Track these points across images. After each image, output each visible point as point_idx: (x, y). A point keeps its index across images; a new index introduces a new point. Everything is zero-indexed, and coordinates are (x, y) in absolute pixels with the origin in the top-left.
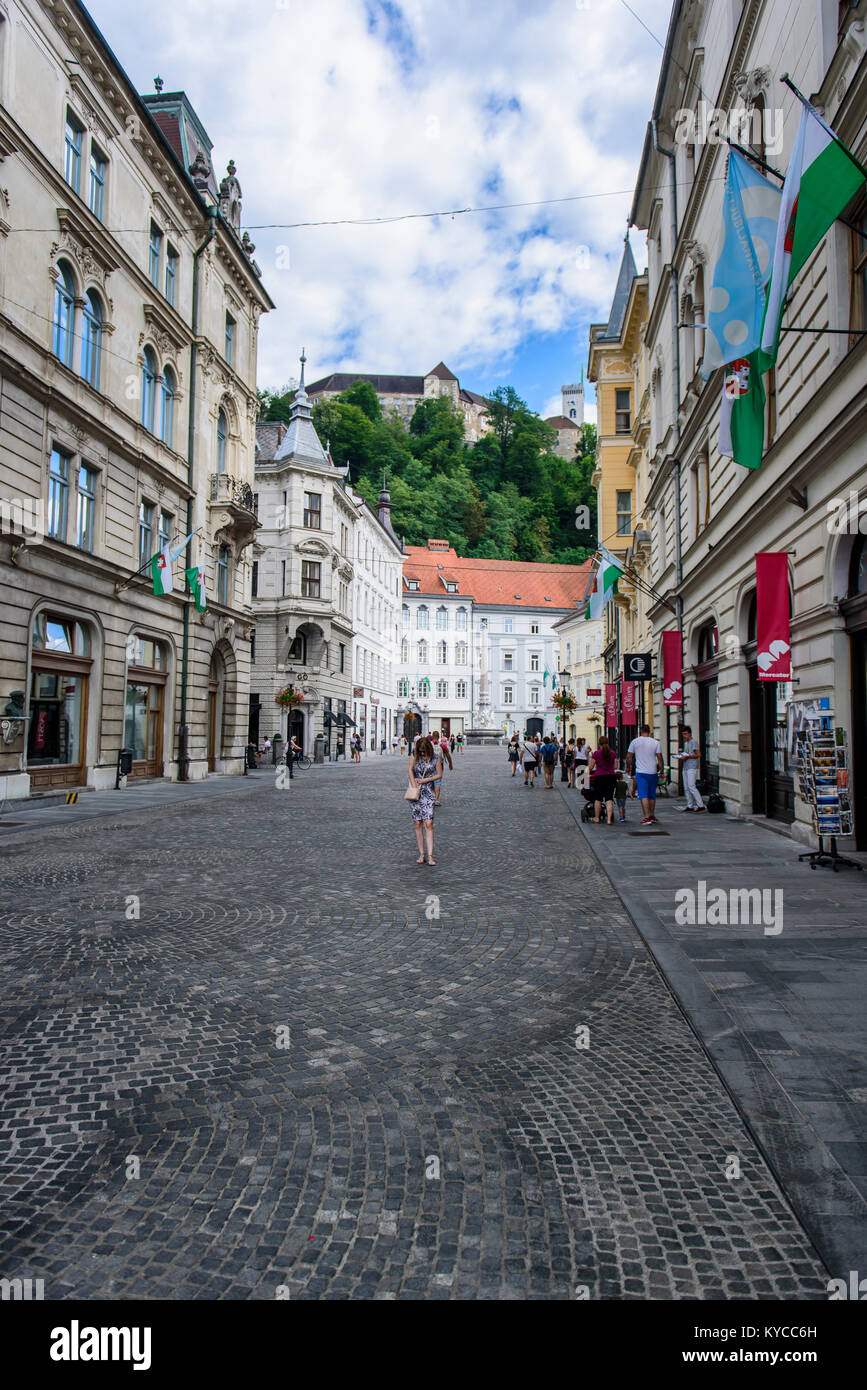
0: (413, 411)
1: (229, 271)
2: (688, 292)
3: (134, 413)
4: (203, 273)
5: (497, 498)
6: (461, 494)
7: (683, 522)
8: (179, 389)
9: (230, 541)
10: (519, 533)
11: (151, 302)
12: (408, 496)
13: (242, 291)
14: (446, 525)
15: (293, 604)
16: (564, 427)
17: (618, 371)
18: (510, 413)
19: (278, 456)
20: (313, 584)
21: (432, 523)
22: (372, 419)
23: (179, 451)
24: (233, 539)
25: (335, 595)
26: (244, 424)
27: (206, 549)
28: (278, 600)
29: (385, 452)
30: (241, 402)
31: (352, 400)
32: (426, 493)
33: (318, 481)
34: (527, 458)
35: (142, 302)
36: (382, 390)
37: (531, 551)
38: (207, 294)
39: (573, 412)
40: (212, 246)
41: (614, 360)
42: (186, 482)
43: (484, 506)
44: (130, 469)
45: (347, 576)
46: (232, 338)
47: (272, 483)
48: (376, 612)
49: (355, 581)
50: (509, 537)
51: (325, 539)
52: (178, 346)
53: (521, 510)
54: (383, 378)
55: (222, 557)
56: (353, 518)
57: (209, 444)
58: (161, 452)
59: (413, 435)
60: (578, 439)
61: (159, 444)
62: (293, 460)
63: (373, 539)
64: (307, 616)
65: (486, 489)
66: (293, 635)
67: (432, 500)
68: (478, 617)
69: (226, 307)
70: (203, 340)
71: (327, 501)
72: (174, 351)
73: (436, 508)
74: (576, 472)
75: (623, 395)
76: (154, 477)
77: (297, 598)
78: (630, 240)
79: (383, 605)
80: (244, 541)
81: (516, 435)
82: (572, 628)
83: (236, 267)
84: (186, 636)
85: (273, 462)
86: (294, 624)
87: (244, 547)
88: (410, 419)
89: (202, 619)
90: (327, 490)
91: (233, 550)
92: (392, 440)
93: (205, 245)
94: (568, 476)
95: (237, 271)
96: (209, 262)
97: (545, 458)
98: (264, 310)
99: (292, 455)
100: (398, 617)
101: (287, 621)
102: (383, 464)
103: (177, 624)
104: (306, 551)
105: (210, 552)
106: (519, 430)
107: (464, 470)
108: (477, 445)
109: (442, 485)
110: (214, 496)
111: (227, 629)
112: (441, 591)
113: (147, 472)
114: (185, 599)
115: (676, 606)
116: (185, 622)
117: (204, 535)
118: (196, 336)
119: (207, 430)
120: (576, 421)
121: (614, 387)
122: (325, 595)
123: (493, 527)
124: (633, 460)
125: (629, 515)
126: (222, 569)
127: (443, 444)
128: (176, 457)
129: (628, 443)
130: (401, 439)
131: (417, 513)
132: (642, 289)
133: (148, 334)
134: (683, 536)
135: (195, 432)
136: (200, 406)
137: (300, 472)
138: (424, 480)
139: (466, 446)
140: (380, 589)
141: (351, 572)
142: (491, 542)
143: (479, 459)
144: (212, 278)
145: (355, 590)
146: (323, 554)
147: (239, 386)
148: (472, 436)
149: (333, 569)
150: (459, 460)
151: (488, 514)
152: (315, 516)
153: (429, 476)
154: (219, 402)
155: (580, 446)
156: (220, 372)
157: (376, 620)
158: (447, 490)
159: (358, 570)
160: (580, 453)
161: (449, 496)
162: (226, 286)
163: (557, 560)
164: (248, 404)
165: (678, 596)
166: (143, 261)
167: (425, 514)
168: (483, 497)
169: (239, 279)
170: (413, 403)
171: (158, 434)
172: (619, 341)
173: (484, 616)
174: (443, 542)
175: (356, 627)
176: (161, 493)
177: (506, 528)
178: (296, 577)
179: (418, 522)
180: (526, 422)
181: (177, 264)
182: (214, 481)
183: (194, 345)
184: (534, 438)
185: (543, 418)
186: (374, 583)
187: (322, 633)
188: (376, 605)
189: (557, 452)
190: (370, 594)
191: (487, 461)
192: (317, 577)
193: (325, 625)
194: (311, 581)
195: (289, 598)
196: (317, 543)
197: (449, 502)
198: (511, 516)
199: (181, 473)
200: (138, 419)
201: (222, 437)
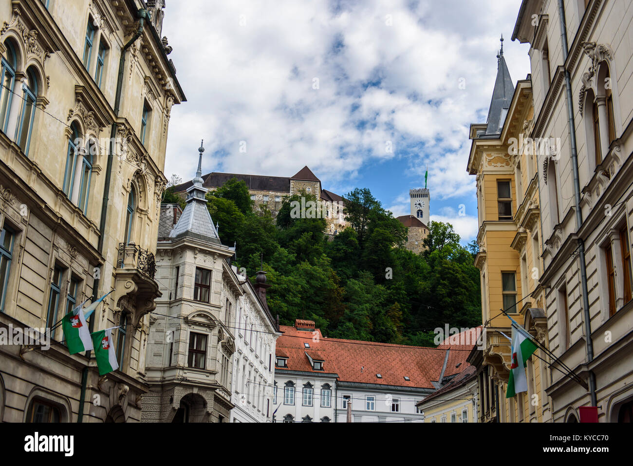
0: (280, 207)
1: (149, 66)
2: (588, 87)
3: (57, 181)
4: (128, 64)
5: (356, 285)
6: (323, 280)
7: (592, 297)
8: (98, 163)
9: (131, 309)
10: (374, 316)
11: (82, 84)
12: (275, 280)
13: (159, 84)
14: (308, 307)
15: (179, 373)
16: (413, 225)
17: (499, 164)
18: (366, 211)
19: (173, 234)
20: (199, 355)
21: (296, 305)
22: (244, 212)
23: (92, 219)
24: (134, 306)
25: (218, 368)
26: (151, 201)
27: (108, 315)
28: (164, 370)
29: (255, 241)
30: (150, 180)
31: (226, 195)
32: (291, 278)
33: (209, 259)
34: (382, 250)
35: (75, 83)
36: (253, 188)
37: (386, 335)
38: (130, 83)
39: (420, 213)
40: (138, 43)
41: (494, 155)
42: (96, 247)
43: (343, 291)
44: (47, 232)
45: (229, 349)
46: (147, 123)
47: (166, 258)
48: (252, 385)
49: (236, 354)
50: (367, 321)
51: (214, 312)
52: (101, 125)
53: (377, 296)
54: (254, 178)
55: (122, 323)
56: (237, 295)
57: (120, 216)
58: (76, 219)
59: (279, 227)
60: (425, 236)
61: (76, 211)
62: (188, 238)
63: (252, 315)
64: (192, 387)
65: (345, 276)
66: (176, 405)
67: (296, 284)
68: (340, 394)
69: (144, 95)
70: (123, 121)
71: (217, 277)
72: (97, 129)
73: (300, 292)
74: (425, 264)
75: (504, 185)
76: (68, 242)
77: (183, 369)
78: (504, 55)
79: (258, 379)
80: (143, 309)
81: (371, 231)
82: (437, 406)
83: (156, 62)
84: (82, 402)
85: (169, 239)
86: (179, 394)
87: (142, 315)
88: (277, 213)
89: (99, 384)
90: (217, 267)
91: (133, 317)
92: (262, 231)
93: (133, 41)
94: (418, 267)
95: (156, 66)
96: (134, 56)
97: (397, 250)
98: (176, 102)
99: (187, 233)
100: (270, 390)
101: (173, 390)
102: (252, 251)
103: (74, 388)
104: (196, 323)
105: (112, 319)
106: (374, 225)
107: (325, 259)
108: (337, 237)
109: (306, 272)
110: (120, 264)
111: (122, 396)
112: (308, 368)
113: (63, 237)
114: (85, 363)
115: (589, 382)
116: (82, 387)
117: (108, 300)
118: (117, 118)
119: (119, 202)
120: (423, 220)
121: (495, 178)
122: (210, 366)
123: (352, 311)
124: (519, 243)
125: (514, 296)
126: (121, 335)
127: (307, 235)
128: (89, 225)
129: (510, 229)
130: (270, 230)
131: (283, 296)
132: (525, 92)
133: (76, 111)
134: (593, 311)
135: (109, 203)
136: (115, 180)
137: (193, 249)
138: (290, 266)
139: (327, 238)
140: (256, 364)
141: (233, 346)
142: (350, 325)
143: (338, 250)
144: (135, 69)
145: (235, 363)
146: (211, 327)
147: (151, 164)
148: (332, 230)
149: (218, 341)
150: (322, 250)
151: (346, 299)
152: (204, 290)
153: (294, 263)
154: (132, 178)
155: (427, 242)
156: (135, 152)
157: (251, 392)
158: (310, 276)
159: (239, 344)
160: (427, 248)
161: (312, 281)
162: (146, 78)
163: (410, 343)
164: (156, 182)
165: (591, 371)
166: (79, 48)
167: (290, 297)
168: (342, 284)
169: (157, 74)
170: (280, 200)
171: (75, 201)
172: (500, 139)
173: (347, 393)
174: (309, 322)
175: (234, 399)
176: (73, 257)
177: (363, 311)
178: (184, 348)
179: (284, 304)
180: (380, 219)
181: (107, 55)
182: (122, 251)
183: (115, 126)
184: (388, 233)
185: (395, 216)
186: (251, 358)
187: (205, 404)
188: (252, 378)
189: (408, 247)
190: (248, 367)
191: (345, 252)
192: (203, 349)
193: (208, 397)
194: (197, 352)
195: (175, 368)
196: (205, 316)
197: (312, 286)
198: (367, 302)
199: (93, 240)
200: (59, 186)
201: (131, 210)
